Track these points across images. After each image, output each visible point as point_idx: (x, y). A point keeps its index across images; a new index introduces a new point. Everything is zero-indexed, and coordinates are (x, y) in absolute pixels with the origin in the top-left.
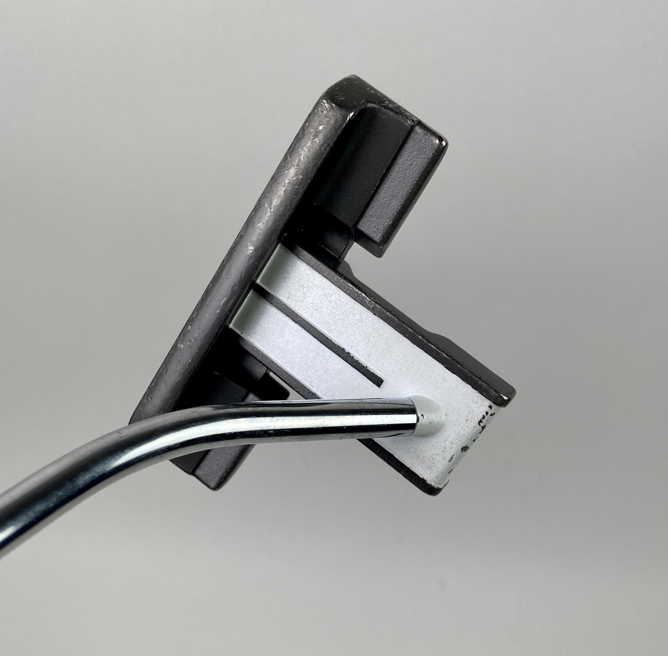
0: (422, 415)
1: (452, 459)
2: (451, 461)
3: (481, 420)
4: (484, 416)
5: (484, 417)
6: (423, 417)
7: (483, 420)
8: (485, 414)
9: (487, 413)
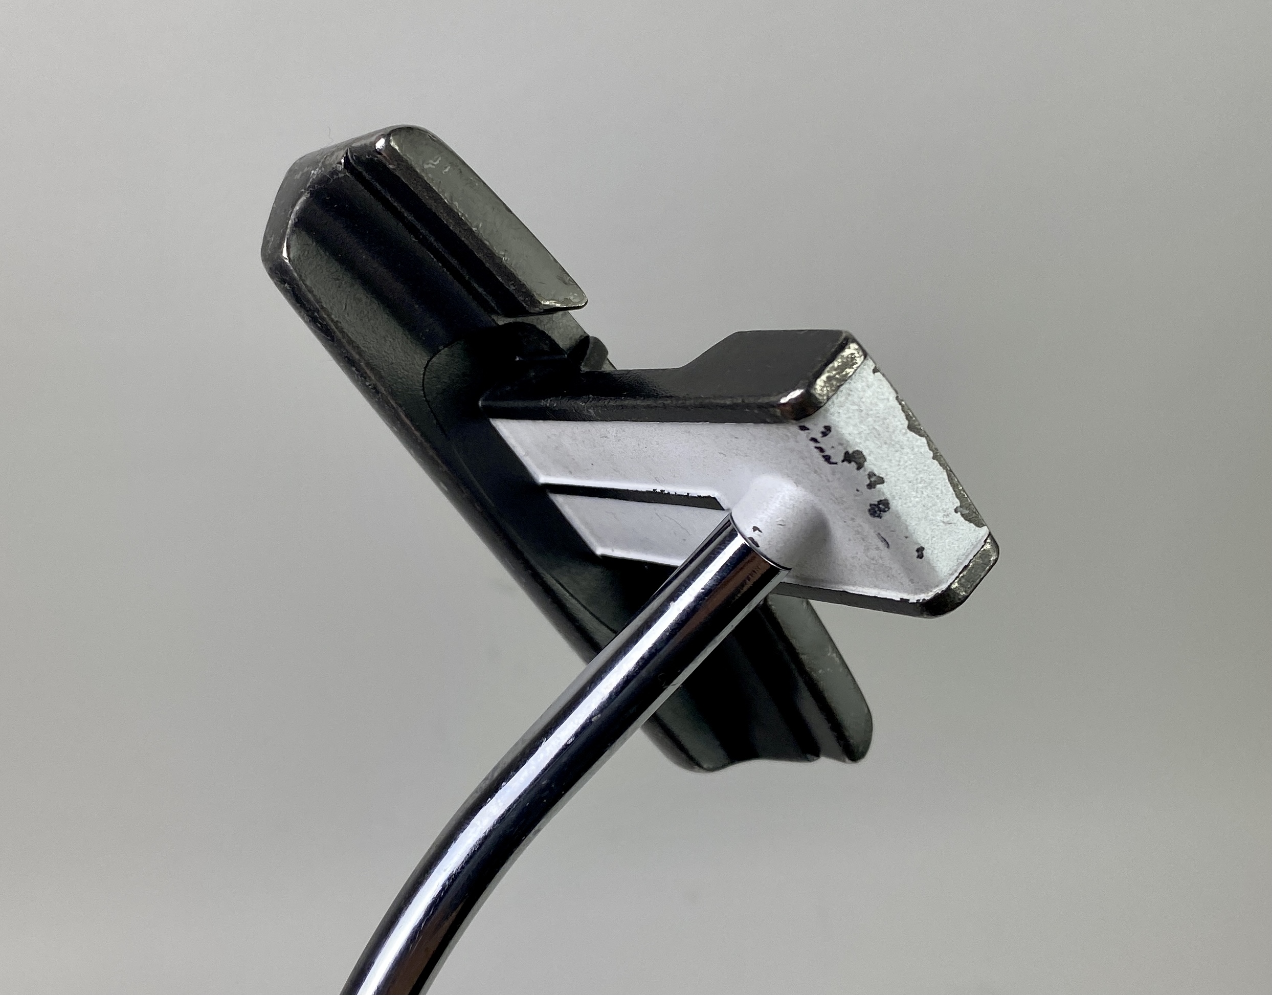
0: (755, 529)
1: (885, 540)
2: (888, 544)
3: (824, 456)
4: (816, 448)
5: (821, 450)
6: (760, 531)
7: (826, 454)
8: (813, 444)
9: (814, 440)
